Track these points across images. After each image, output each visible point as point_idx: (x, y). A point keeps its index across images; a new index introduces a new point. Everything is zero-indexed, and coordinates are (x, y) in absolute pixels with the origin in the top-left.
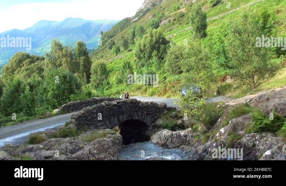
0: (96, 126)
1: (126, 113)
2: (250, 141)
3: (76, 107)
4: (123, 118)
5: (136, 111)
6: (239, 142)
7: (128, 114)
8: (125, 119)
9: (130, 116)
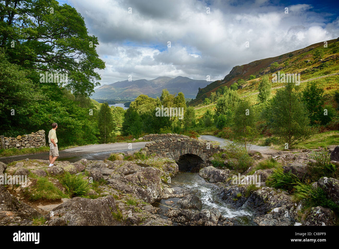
0: (163, 154)
1: (187, 149)
2: (264, 195)
3: (155, 138)
4: (185, 152)
5: (195, 148)
6: (255, 193)
7: (189, 149)
8: (186, 153)
9: (190, 151)
